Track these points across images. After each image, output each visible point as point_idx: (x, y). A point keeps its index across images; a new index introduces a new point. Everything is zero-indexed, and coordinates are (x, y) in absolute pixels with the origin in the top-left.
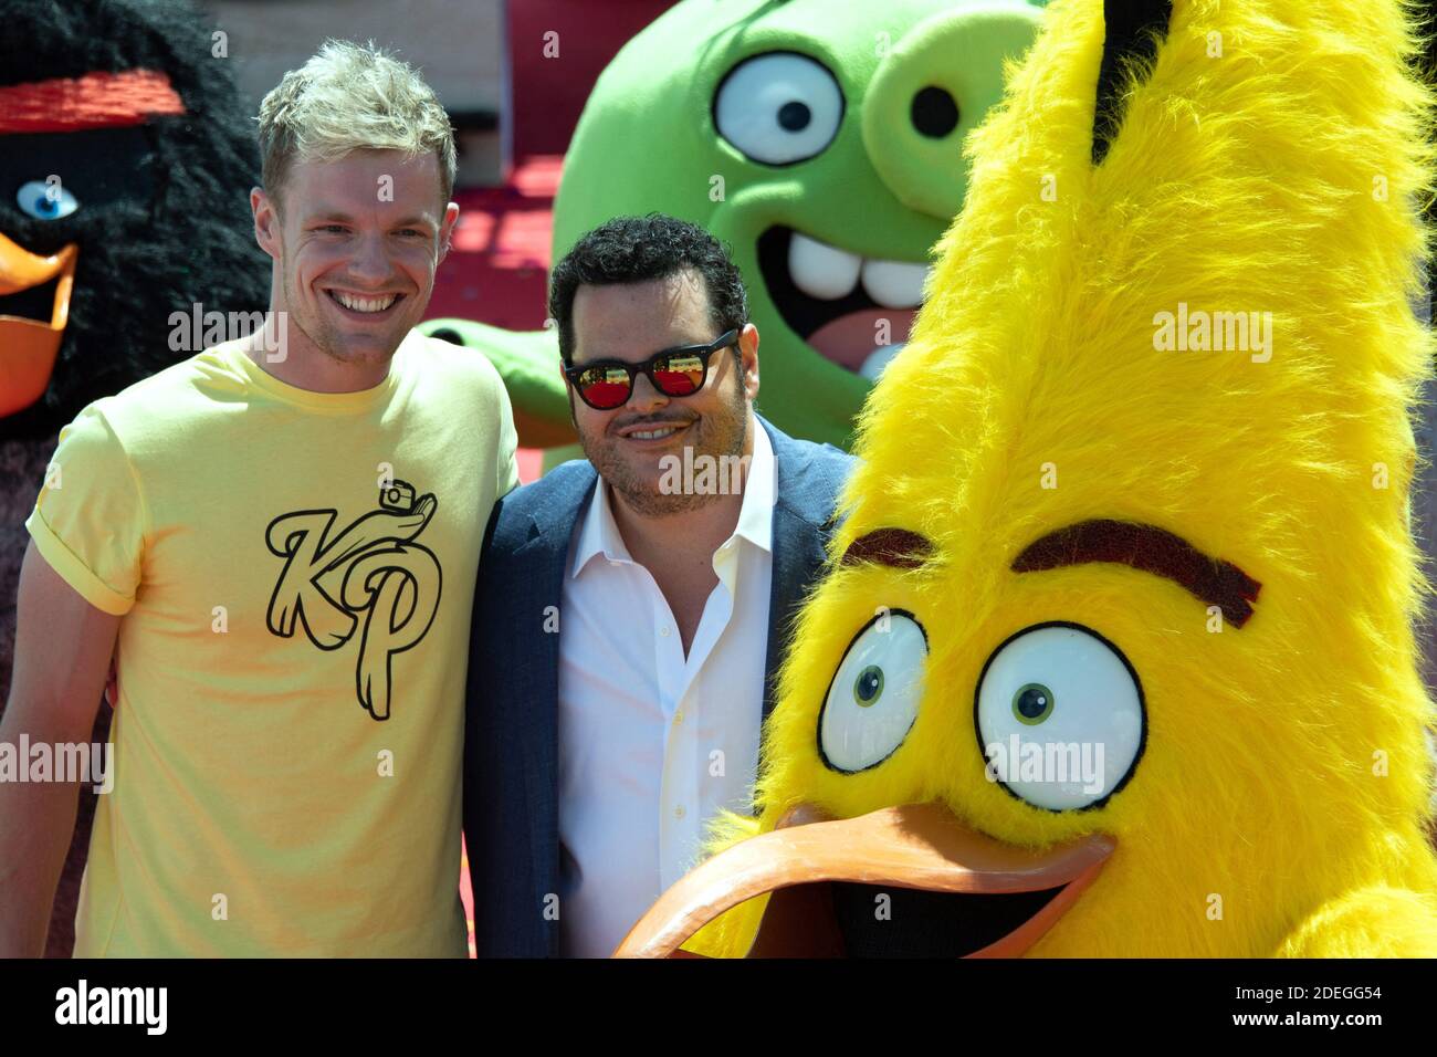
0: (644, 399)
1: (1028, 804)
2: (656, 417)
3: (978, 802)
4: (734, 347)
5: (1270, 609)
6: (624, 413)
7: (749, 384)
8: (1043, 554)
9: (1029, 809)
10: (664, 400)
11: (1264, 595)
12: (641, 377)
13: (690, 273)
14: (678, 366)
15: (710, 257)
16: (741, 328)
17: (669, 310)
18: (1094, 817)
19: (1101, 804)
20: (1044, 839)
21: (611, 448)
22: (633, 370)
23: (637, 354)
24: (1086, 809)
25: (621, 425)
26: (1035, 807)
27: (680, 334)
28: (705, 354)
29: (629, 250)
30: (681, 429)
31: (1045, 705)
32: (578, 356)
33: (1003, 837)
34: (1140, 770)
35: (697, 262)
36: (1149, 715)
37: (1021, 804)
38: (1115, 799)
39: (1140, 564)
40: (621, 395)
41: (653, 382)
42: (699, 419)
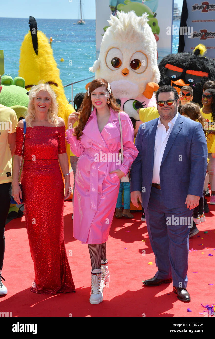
0: (166, 105)
2: (167, 108)
4: (176, 101)
6: (163, 107)
7: (178, 106)
10: (168, 105)
12: (165, 103)
13: (172, 92)
14: (169, 102)
15: (175, 91)
16: (177, 99)
17: (170, 95)
22: (165, 102)
23: (165, 100)
27: (170, 98)
28: (173, 101)
29: (165, 88)
30: (169, 109)
32: (158, 101)
35: (173, 91)
40: (163, 105)
41: (167, 103)
42: (172, 108)
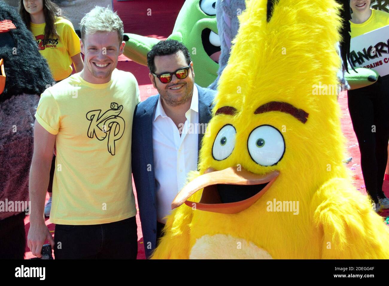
1: (260, 165)
2: (177, 84)
3: (250, 165)
5: (310, 119)
6: (170, 84)
8: (261, 110)
9: (260, 166)
11: (309, 116)
12: (174, 75)
18: (275, 167)
19: (276, 164)
20: (264, 172)
21: (167, 92)
24: (273, 165)
25: (169, 87)
26: (262, 166)
31: (263, 143)
33: (255, 172)
34: (284, 156)
36: (286, 144)
37: (258, 165)
38: (279, 163)
39: (282, 111)
42: (186, 83)
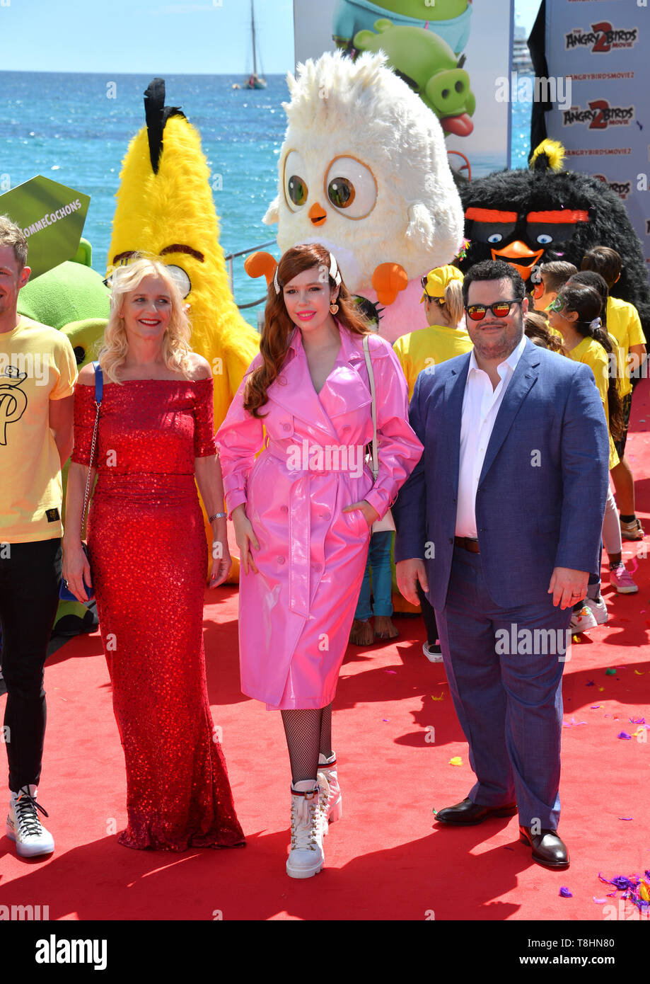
0: (489, 317)
2: (492, 323)
4: (520, 304)
6: (482, 322)
7: (524, 317)
10: (495, 318)
12: (489, 310)
13: (507, 279)
14: (500, 308)
15: (514, 275)
16: (522, 298)
17: (500, 290)
21: (478, 333)
22: (486, 308)
23: (488, 303)
25: (481, 326)
27: (502, 297)
28: (510, 304)
29: (488, 269)
30: (500, 327)
32: (469, 304)
35: (510, 275)
40: (482, 316)
41: (493, 311)
42: (507, 325)
